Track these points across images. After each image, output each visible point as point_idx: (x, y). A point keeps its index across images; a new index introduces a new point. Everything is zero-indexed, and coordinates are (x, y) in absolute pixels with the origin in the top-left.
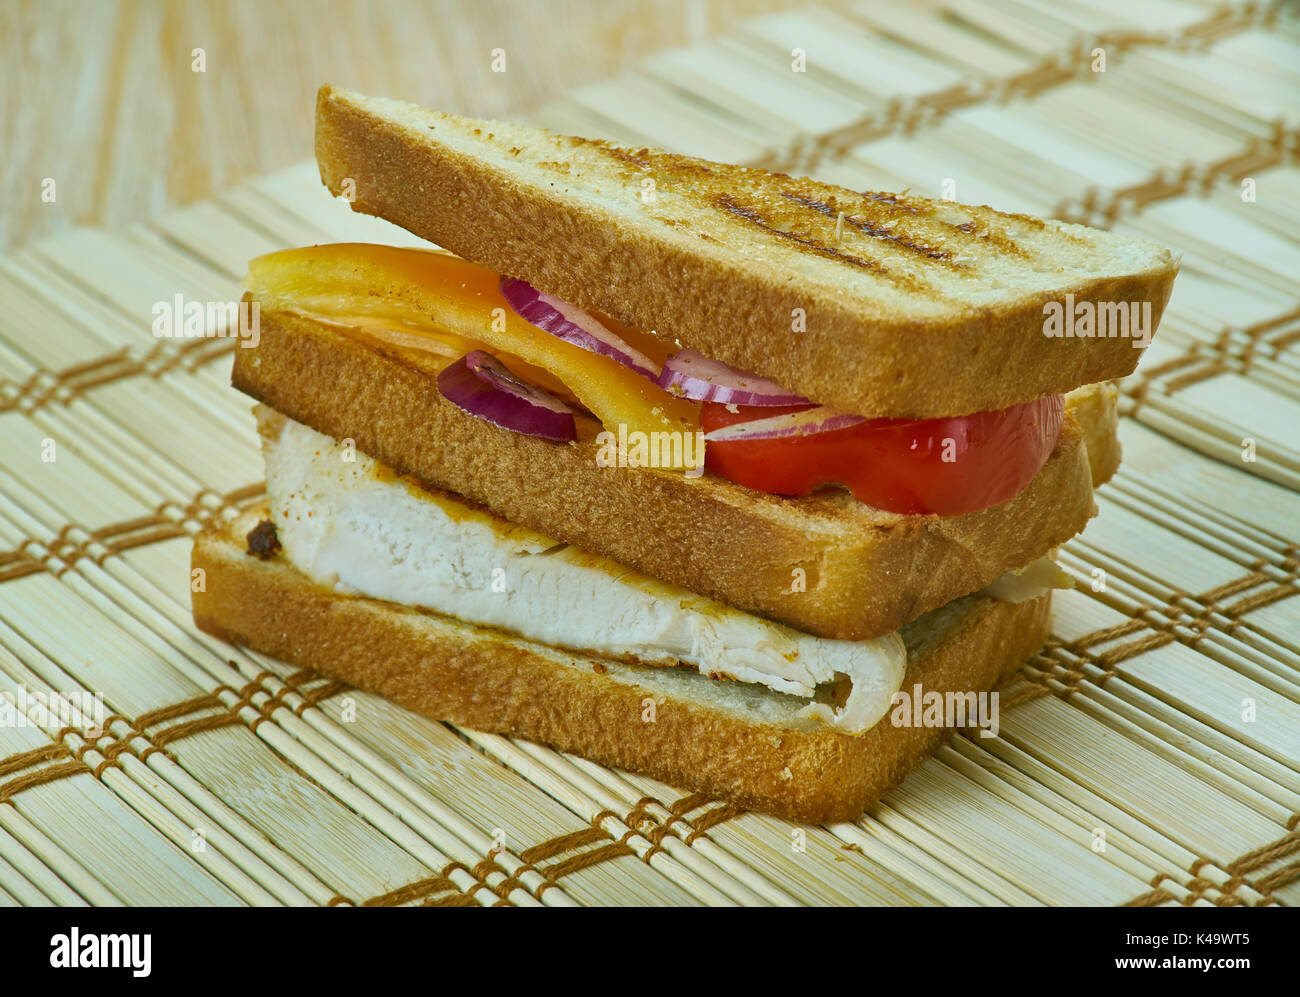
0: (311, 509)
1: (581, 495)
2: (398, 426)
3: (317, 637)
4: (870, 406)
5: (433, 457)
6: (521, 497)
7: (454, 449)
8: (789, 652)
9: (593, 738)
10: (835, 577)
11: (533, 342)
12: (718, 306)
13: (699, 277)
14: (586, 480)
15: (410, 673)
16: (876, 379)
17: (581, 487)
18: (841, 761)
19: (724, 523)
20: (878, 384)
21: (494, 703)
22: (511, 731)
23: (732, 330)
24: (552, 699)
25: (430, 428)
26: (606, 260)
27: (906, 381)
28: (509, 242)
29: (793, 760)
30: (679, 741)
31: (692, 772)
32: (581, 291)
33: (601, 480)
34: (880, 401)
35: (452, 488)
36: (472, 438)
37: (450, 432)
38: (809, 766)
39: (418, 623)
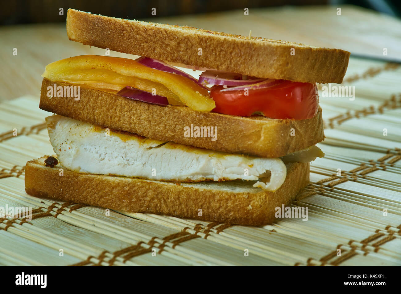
0: (70, 146)
1: (173, 122)
2: (104, 111)
3: (73, 189)
4: (278, 75)
5: (117, 119)
6: (150, 128)
7: (125, 115)
8: (250, 164)
9: (177, 207)
10: (266, 136)
11: (153, 74)
12: (220, 52)
13: (213, 43)
14: (175, 117)
15: (109, 195)
16: (280, 65)
17: (173, 119)
18: (267, 202)
19: (227, 122)
20: (281, 67)
21: (140, 200)
22: (146, 210)
23: (226, 59)
24: (163, 195)
25: (115, 109)
26: (179, 43)
27: (290, 66)
28: (142, 44)
29: (252, 202)
30: (209, 203)
31: (214, 214)
32: (170, 56)
33: (180, 115)
34: (281, 73)
35: (123, 129)
36: (131, 110)
37: (123, 109)
38: (257, 204)
39: (111, 179)
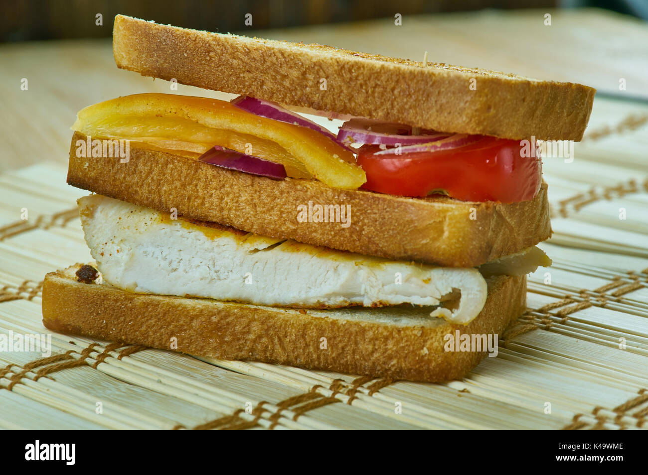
0: (119, 248)
1: (294, 207)
3: (125, 319)
4: (472, 127)
5: (199, 201)
6: (255, 216)
7: (212, 194)
8: (425, 278)
9: (301, 351)
10: (453, 230)
11: (261, 125)
13: (362, 73)
14: (298, 197)
15: (185, 330)
16: (476, 111)
17: (294, 202)
19: (385, 207)
20: (477, 113)
21: (239, 339)
22: (249, 356)
23: (385, 100)
24: (277, 330)
25: (196, 186)
26: (304, 74)
27: (493, 111)
28: (242, 75)
29: (429, 343)
30: (356, 343)
31: (363, 362)
33: (306, 196)
34: (479, 123)
35: (210, 219)
36: (224, 186)
37: (210, 185)
38: (437, 345)
39: (189, 303)
